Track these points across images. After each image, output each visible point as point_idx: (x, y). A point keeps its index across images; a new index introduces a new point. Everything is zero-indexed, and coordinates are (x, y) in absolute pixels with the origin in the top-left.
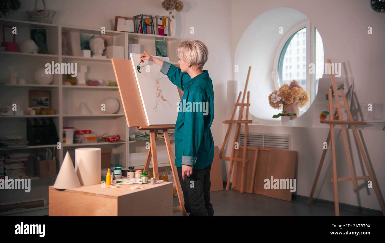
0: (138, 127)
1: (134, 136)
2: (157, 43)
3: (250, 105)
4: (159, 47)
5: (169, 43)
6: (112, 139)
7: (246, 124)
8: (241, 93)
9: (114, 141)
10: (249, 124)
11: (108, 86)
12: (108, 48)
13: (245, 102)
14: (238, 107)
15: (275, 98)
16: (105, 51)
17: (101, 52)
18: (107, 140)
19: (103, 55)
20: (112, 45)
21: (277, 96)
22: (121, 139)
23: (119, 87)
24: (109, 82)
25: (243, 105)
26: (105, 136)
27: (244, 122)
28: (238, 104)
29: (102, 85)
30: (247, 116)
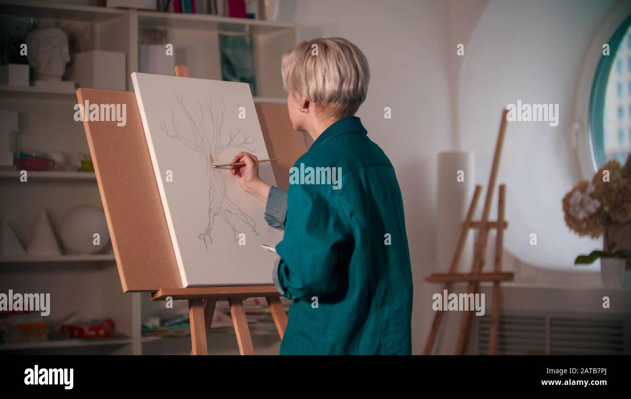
0: (154, 293)
1: (155, 322)
2: (223, 40)
3: (505, 225)
4: (229, 52)
5: (261, 39)
6: (91, 329)
7: (497, 283)
8: (478, 189)
9: (97, 336)
10: (504, 284)
11: (79, 170)
12: (80, 57)
13: (493, 216)
14: (471, 234)
15: (582, 204)
16: (69, 66)
17: (59, 68)
18: (76, 333)
19: (65, 78)
20: (90, 48)
21: (587, 198)
22: (119, 330)
23: (98, 175)
24: (82, 157)
25: (485, 226)
26: (70, 322)
27: (487, 277)
28: (469, 223)
29: (62, 169)
30: (498, 260)
